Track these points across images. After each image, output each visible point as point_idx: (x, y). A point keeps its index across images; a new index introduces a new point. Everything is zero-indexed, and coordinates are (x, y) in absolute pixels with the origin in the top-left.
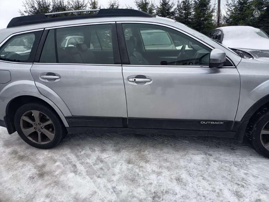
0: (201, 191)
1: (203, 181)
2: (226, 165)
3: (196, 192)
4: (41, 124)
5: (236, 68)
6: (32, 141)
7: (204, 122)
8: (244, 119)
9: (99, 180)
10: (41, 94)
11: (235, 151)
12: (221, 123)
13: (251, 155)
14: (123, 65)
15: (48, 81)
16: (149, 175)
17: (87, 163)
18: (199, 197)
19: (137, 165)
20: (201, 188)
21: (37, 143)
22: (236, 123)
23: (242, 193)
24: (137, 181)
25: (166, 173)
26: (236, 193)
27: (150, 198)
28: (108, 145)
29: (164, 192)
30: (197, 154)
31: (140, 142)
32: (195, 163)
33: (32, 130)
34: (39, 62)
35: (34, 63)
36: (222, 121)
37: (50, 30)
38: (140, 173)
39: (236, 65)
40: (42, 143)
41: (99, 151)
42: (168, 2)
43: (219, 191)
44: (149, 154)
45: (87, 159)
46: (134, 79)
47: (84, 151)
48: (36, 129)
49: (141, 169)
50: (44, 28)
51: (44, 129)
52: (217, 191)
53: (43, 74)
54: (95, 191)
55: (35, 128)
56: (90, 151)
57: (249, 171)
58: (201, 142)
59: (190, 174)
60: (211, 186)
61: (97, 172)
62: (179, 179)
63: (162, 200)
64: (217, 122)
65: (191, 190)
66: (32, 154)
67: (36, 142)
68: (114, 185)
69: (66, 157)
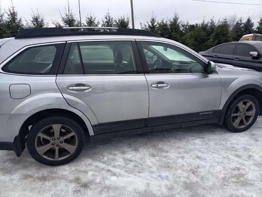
0: (217, 160)
1: (213, 154)
2: (217, 141)
3: (215, 161)
4: (60, 139)
5: (218, 74)
6: (48, 159)
7: (202, 114)
8: (224, 107)
9: (142, 174)
10: (70, 106)
11: (215, 132)
12: (211, 112)
13: (225, 133)
14: (145, 74)
15: (77, 92)
16: (177, 160)
17: (119, 166)
18: (219, 164)
19: (161, 156)
20: (216, 158)
21: (55, 160)
22: (219, 111)
23: (239, 155)
24: (171, 166)
25: (186, 156)
26: (236, 156)
27: (191, 175)
28: (123, 148)
29: (196, 167)
30: (195, 139)
31: (148, 140)
32: (199, 145)
33: (48, 147)
34: (63, 74)
35: (58, 75)
36: (211, 111)
37: (72, 44)
38: (169, 161)
39: (217, 72)
40: (60, 159)
41: (119, 153)
42: (94, 21)
43: (227, 157)
44: (163, 147)
45: (116, 162)
46: (156, 85)
47: (105, 157)
48: (54, 144)
49: (167, 158)
50: (66, 41)
51: (63, 142)
52: (226, 157)
53: (72, 86)
54: (147, 183)
55: (52, 144)
56: (111, 156)
57: (232, 142)
58: (190, 131)
59: (202, 152)
60: (220, 155)
61: (135, 170)
62: (198, 157)
63: (200, 172)
64: (209, 112)
65: (211, 161)
66: (51, 173)
67: (53, 160)
68: (158, 174)
69: (93, 166)
